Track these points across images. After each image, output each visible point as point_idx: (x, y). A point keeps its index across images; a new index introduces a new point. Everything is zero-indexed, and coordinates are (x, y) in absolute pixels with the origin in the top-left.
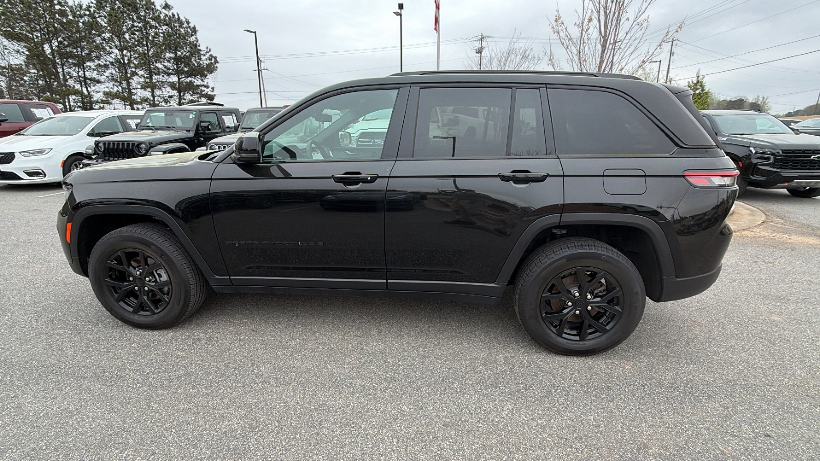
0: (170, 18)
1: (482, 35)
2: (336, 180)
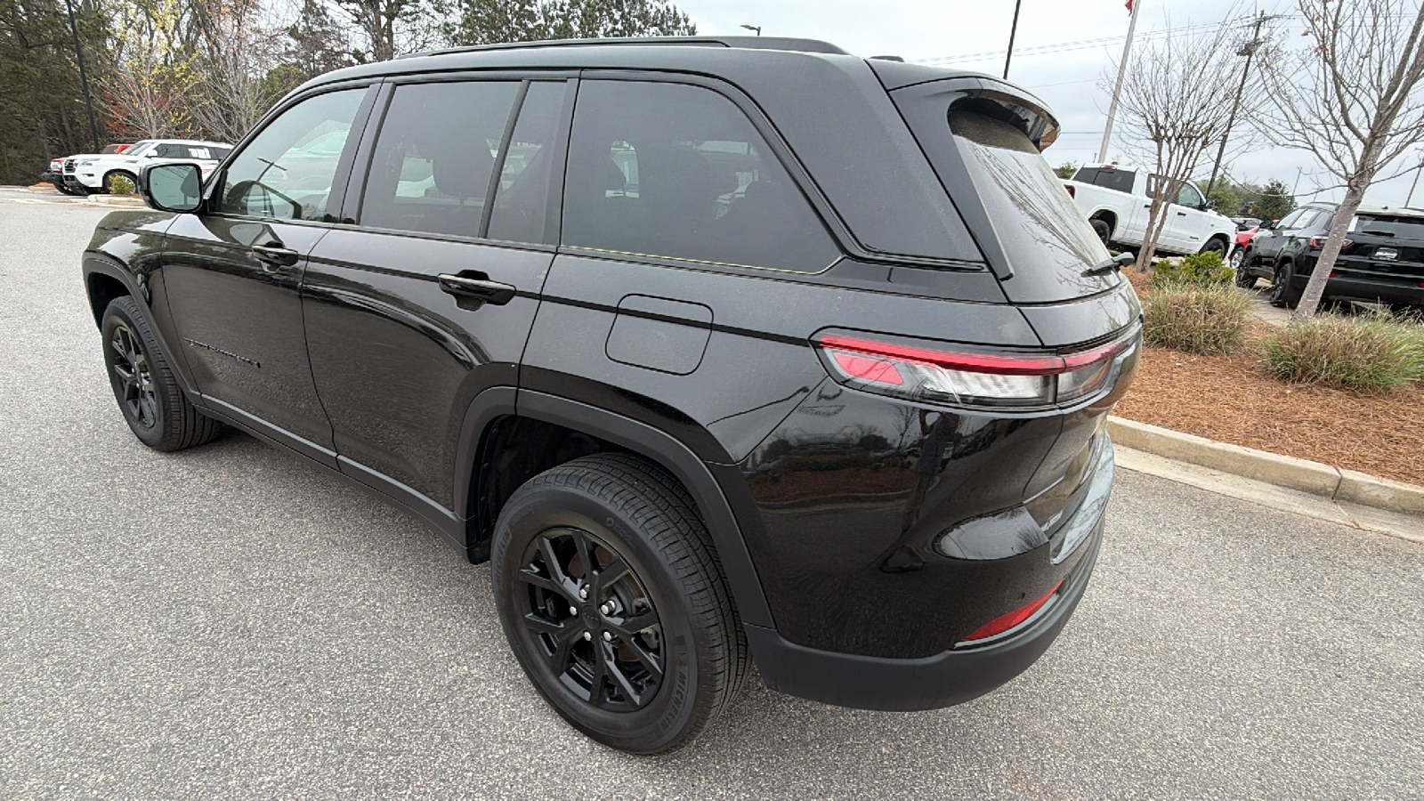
0: (663, 15)
2: (258, 254)
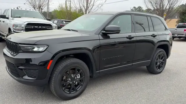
2: (127, 38)
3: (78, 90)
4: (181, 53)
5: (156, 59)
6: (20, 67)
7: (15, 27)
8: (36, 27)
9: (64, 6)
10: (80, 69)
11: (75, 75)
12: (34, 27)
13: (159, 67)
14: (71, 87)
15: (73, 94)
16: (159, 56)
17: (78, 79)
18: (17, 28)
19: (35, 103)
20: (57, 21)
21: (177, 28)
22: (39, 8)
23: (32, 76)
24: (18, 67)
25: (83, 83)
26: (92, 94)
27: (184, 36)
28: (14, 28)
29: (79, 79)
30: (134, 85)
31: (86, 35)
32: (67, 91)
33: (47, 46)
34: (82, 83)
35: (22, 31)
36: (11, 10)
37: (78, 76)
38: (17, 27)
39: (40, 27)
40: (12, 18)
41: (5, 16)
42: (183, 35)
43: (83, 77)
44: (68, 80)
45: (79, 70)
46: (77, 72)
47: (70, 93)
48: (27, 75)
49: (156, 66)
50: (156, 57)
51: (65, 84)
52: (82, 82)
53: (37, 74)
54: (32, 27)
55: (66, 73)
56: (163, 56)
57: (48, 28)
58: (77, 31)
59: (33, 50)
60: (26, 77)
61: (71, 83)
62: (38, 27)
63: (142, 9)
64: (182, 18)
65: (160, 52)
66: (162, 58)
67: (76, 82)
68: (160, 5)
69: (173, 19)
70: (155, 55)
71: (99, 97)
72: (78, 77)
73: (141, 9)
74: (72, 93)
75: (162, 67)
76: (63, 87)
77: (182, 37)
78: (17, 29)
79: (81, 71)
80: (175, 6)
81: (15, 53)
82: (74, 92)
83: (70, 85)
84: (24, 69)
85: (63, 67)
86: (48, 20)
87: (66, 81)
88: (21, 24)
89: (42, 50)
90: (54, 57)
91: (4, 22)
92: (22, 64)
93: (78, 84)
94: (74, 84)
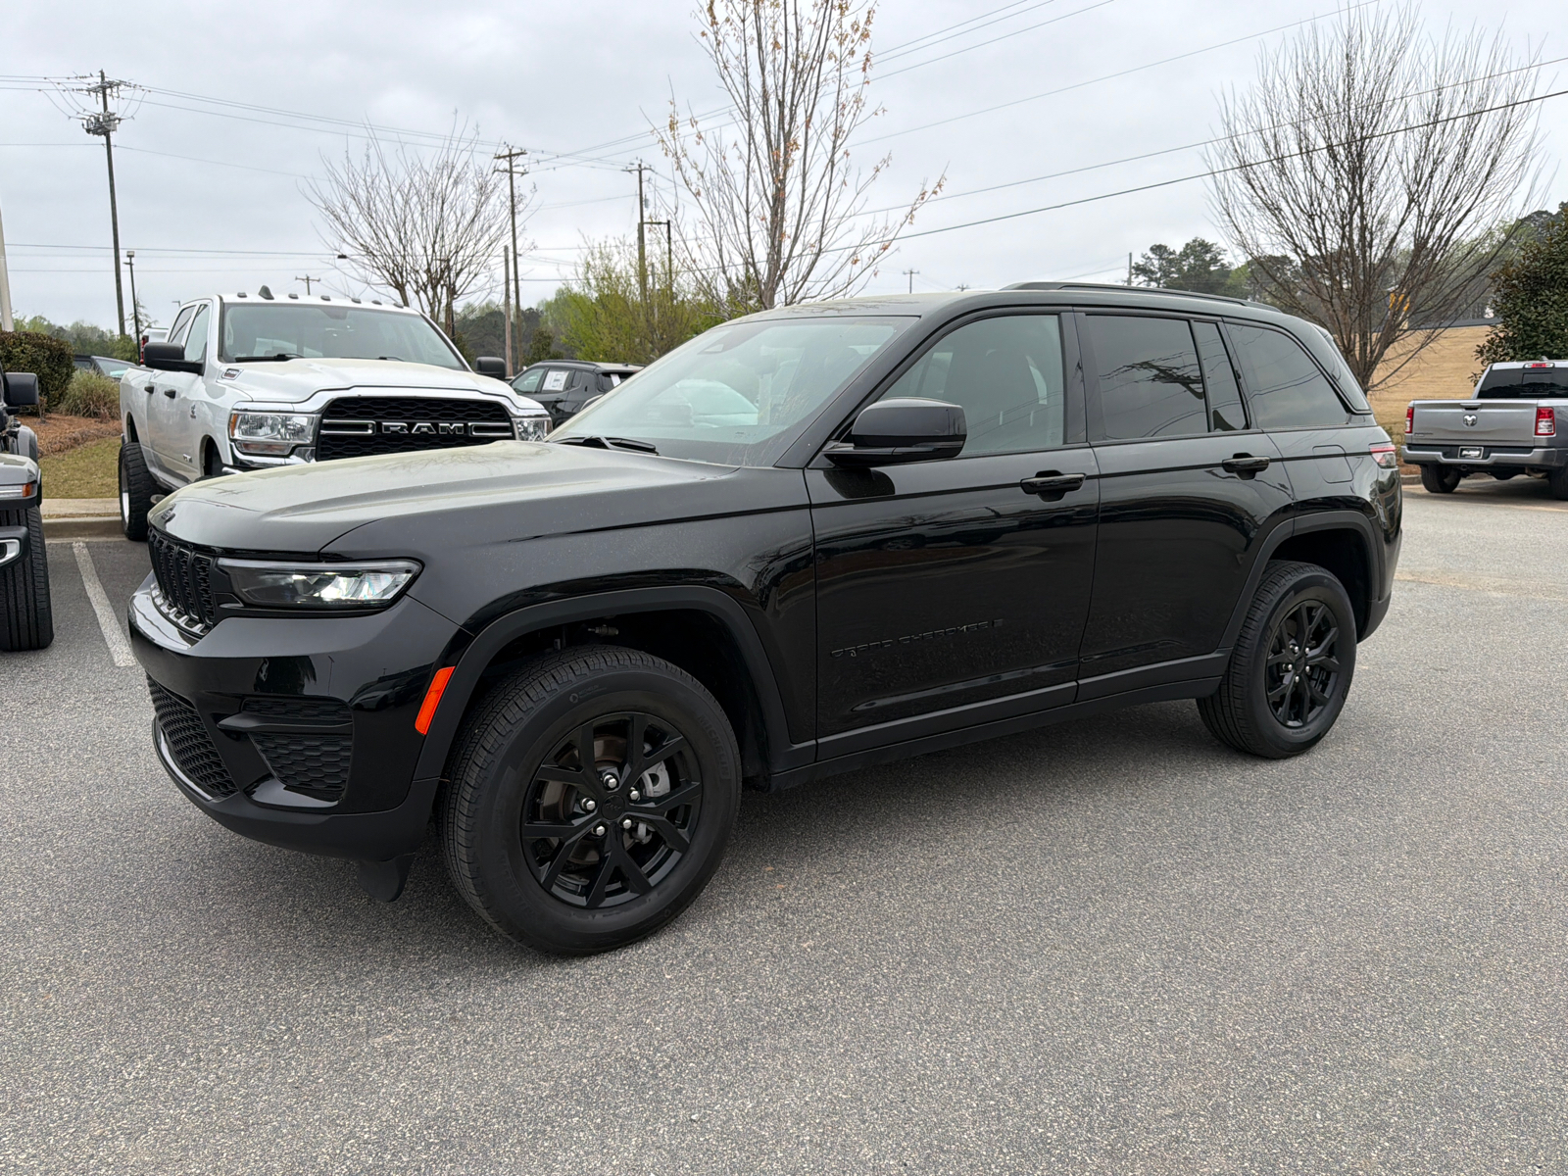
1: (103, 77)
2: (1028, 488)
3: (653, 880)
4: (1501, 588)
5: (1272, 642)
6: (229, 722)
7: (245, 433)
8: (396, 425)
9: (624, 264)
10: (665, 726)
11: (627, 770)
12: (379, 425)
13: (1299, 704)
14: (603, 859)
15: (619, 909)
16: (1295, 617)
17: (652, 805)
18: (263, 435)
19: (343, 975)
20: (563, 376)
21: (1481, 395)
22: (434, 288)
23: (315, 786)
24: (218, 717)
25: (692, 834)
26: (760, 915)
27: (1535, 456)
28: (238, 435)
29: (657, 800)
30: (1091, 843)
31: (710, 477)
32: (569, 891)
33: (415, 567)
34: (683, 832)
35: (294, 459)
36: (223, 306)
37: (655, 779)
38: (261, 432)
39: (423, 425)
40: (224, 367)
41: (179, 353)
42: (1529, 449)
43: (688, 782)
44: (577, 810)
45: (655, 737)
46: (648, 748)
47: (593, 906)
48: (283, 780)
49: (1274, 695)
50: (1267, 627)
51: (555, 841)
52: (683, 826)
53: (345, 770)
54: (365, 427)
55: (557, 757)
56: (1324, 619)
57: (478, 429)
58: (652, 450)
59: (320, 598)
60: (275, 793)
61: (601, 828)
62: (411, 426)
63: (1214, 260)
64: (1526, 322)
65: (1298, 588)
66: (1318, 637)
67: (642, 829)
68: (1345, 227)
69: (1449, 332)
70: (1260, 615)
71: (812, 931)
72: (651, 789)
73: (1208, 257)
74: (609, 901)
75: (1324, 703)
76: (542, 863)
77: (1519, 468)
78: (257, 444)
79: (672, 742)
80: (1460, 229)
81: (201, 621)
82: (627, 896)
83: (591, 842)
84: (253, 732)
85: (533, 714)
86: (484, 369)
87: (561, 815)
88: (289, 407)
89: (385, 592)
90: (460, 642)
91: (172, 394)
92: (242, 697)
93: (656, 840)
94: (628, 843)
